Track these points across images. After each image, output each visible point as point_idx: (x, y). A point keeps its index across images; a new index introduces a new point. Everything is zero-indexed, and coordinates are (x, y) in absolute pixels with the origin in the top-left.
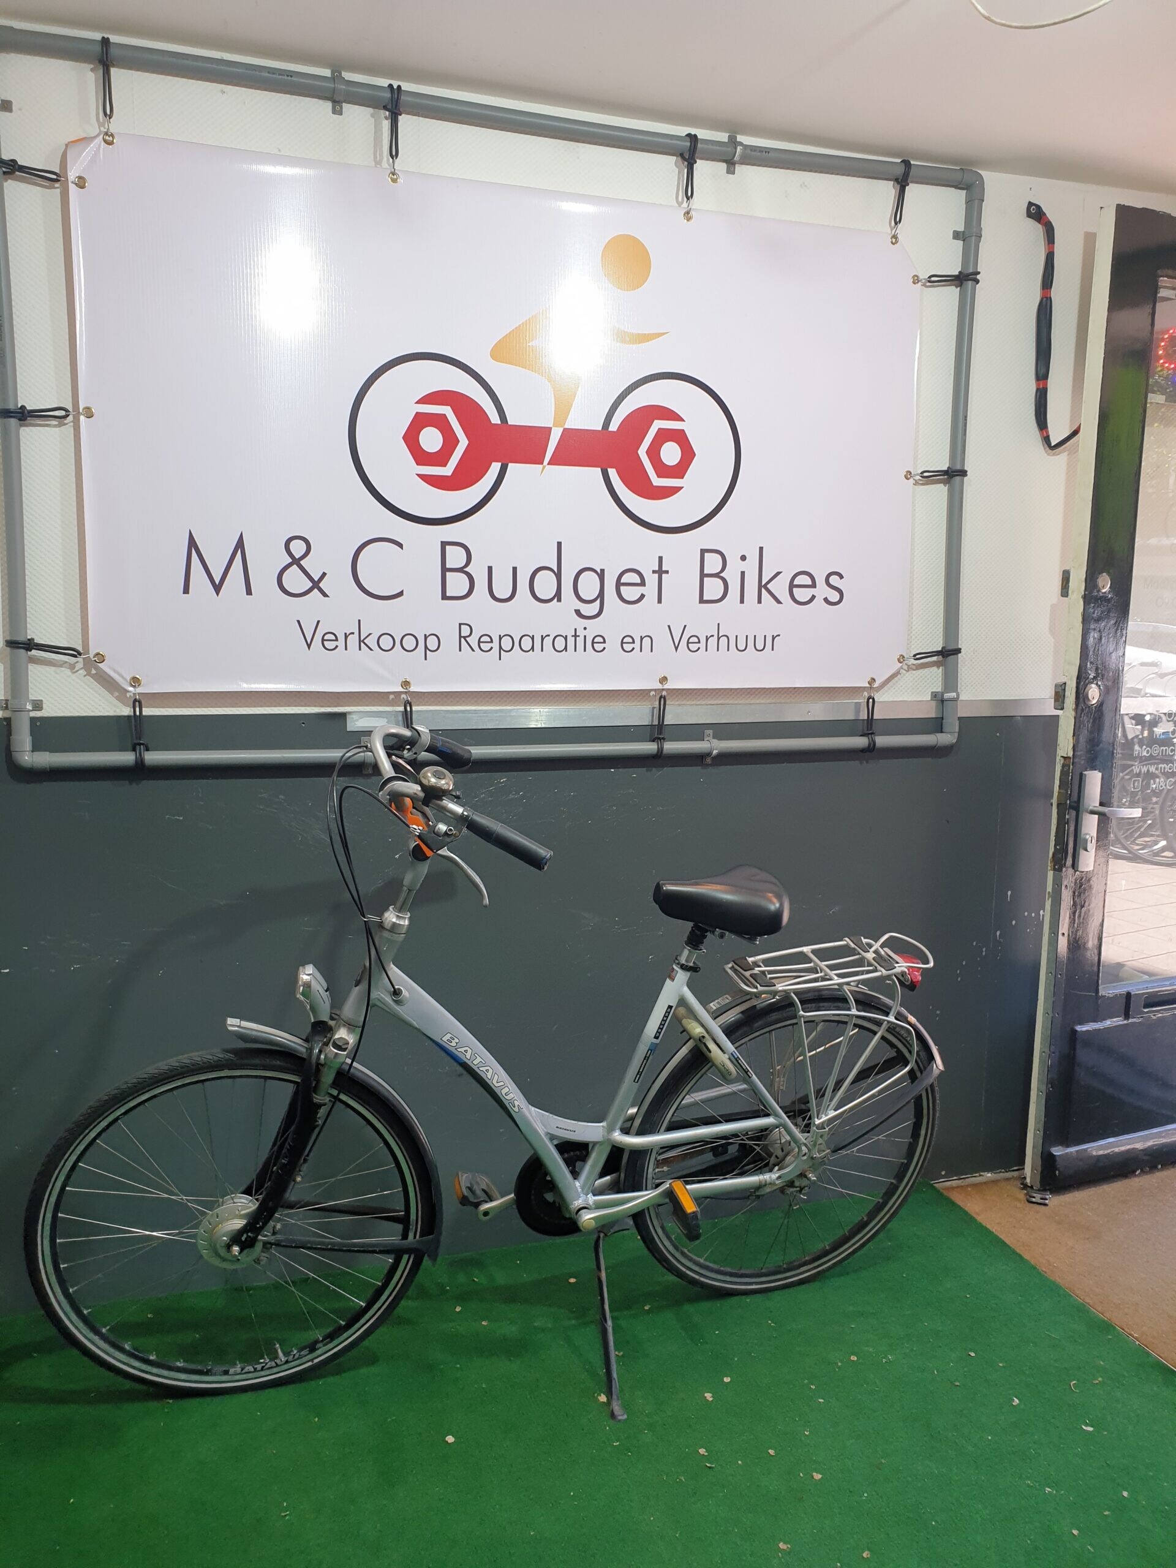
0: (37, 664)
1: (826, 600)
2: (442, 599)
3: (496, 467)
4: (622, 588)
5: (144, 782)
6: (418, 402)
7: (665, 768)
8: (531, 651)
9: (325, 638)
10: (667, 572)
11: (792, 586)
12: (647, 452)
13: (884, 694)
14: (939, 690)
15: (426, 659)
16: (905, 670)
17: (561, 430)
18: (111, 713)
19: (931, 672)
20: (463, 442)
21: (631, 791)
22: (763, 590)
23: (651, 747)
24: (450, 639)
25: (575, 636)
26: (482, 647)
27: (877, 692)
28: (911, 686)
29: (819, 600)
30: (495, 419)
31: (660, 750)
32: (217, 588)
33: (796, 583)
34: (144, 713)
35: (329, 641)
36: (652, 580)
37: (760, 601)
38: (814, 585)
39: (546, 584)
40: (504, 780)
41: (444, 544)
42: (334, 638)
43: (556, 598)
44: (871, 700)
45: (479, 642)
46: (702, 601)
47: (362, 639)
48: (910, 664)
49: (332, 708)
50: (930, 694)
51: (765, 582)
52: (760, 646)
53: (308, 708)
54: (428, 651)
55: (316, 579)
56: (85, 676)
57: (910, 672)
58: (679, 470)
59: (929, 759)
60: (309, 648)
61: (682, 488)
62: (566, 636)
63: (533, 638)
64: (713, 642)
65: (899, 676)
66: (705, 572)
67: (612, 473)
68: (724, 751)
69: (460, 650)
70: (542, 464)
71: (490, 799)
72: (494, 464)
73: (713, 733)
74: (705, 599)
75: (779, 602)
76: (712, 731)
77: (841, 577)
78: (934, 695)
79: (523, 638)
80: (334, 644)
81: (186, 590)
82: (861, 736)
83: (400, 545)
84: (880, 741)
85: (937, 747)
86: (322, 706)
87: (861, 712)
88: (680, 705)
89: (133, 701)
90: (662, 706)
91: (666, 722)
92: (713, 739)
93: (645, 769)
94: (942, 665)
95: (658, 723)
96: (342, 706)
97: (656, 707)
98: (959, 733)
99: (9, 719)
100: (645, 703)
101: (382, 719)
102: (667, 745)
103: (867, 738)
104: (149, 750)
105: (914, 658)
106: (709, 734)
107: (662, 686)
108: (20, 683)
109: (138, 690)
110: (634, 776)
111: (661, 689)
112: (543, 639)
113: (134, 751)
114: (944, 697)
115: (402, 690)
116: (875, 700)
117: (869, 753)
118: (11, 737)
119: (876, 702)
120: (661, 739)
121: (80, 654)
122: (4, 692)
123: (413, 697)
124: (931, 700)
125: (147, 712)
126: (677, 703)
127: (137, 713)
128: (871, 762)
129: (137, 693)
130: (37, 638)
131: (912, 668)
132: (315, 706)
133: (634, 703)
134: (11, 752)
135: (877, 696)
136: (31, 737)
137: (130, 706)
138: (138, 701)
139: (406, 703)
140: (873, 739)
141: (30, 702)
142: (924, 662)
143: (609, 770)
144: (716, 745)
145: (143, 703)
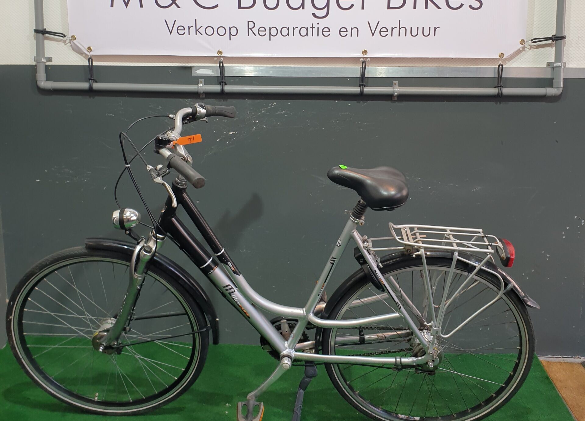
0: (50, 40)
1: (471, 7)
2: (239, 8)
5: (96, 97)
7: (368, 101)
8: (287, 35)
9: (179, 29)
13: (513, 63)
14: (553, 61)
15: (230, 40)
16: (528, 48)
18: (82, 64)
19: (547, 50)
21: (347, 113)
23: (356, 90)
24: (243, 29)
25: (313, 28)
26: (260, 33)
27: (509, 62)
28: (532, 58)
29: (466, 7)
32: (126, 4)
35: (181, 30)
37: (426, 7)
40: (275, 104)
42: (183, 29)
43: (301, 8)
44: (501, 66)
45: (259, 31)
46: (389, 7)
47: (197, 29)
48: (532, 45)
50: (546, 63)
52: (426, 33)
53: (174, 64)
54: (231, 36)
57: (532, 50)
59: (544, 103)
60: (171, 34)
62: (307, 28)
63: (288, 29)
64: (396, 31)
68: (401, 93)
69: (248, 35)
71: (267, 113)
73: (398, 83)
74: (391, 6)
75: (439, 8)
76: (397, 81)
78: (549, 64)
79: (283, 29)
80: (184, 31)
81: (112, 5)
82: (495, 87)
84: (506, 91)
85: (547, 96)
86: (180, 63)
87: (495, 73)
88: (378, 66)
89: (89, 59)
90: (364, 67)
91: (366, 76)
92: (397, 86)
93: (355, 101)
94: (553, 46)
95: (361, 77)
96: (190, 63)
97: (361, 67)
98: (563, 88)
99: (36, 66)
100: (357, 65)
101: (209, 70)
102: (368, 88)
103: (497, 89)
104: (96, 82)
105: (532, 41)
106: (395, 83)
107: (364, 56)
108: (40, 49)
109: (91, 53)
110: (350, 105)
111: (364, 58)
112: (294, 29)
113: (89, 82)
114: (554, 66)
115: (218, 55)
116: (504, 66)
117: (499, 98)
118: (37, 74)
119: (505, 67)
120: (363, 85)
121: (65, 36)
122: (36, 53)
123: (224, 59)
124: (547, 67)
125: (95, 64)
126: (377, 65)
127: (91, 64)
128: (502, 103)
129: (90, 55)
130: (48, 28)
131: (531, 47)
132: (177, 63)
133: (350, 65)
134: (36, 81)
135: (506, 64)
136: (45, 74)
137: (88, 61)
138: (91, 59)
139: (221, 62)
140: (501, 90)
141: (45, 58)
142: (540, 44)
143: (334, 101)
144: (397, 90)
145: (93, 60)
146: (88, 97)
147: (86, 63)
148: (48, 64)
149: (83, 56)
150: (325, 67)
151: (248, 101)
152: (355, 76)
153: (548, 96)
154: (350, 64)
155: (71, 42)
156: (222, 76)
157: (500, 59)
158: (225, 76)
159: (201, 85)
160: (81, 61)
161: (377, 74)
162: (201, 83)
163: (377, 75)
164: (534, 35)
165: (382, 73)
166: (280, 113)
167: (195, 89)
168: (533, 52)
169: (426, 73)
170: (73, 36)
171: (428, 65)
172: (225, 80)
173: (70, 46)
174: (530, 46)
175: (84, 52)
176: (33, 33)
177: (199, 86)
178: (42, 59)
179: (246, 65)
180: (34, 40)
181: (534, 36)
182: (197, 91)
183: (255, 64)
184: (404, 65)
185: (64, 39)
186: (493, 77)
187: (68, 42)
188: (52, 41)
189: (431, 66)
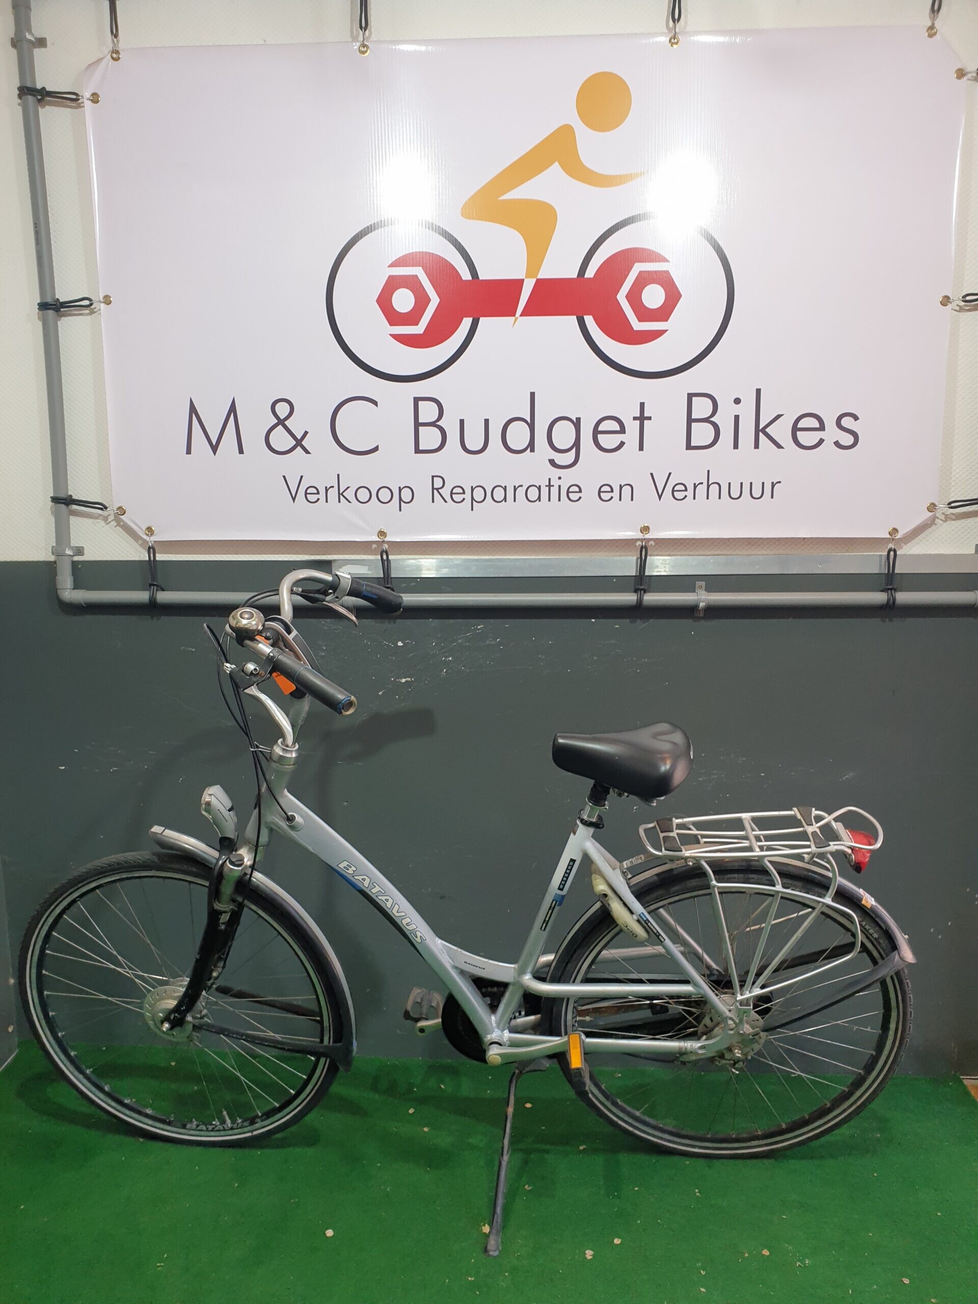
0: (79, 517)
1: (837, 444)
2: (415, 453)
3: (467, 322)
4: (599, 436)
5: (163, 617)
6: (391, 266)
7: (651, 620)
8: (504, 501)
9: (308, 492)
10: (649, 418)
11: (795, 429)
12: (627, 297)
13: (915, 546)
15: (400, 510)
16: (941, 520)
17: (534, 281)
18: (137, 559)
19: (976, 522)
20: (435, 301)
21: (613, 642)
22: (760, 433)
23: (630, 598)
24: (423, 491)
25: (550, 486)
26: (455, 499)
27: (906, 544)
28: (949, 538)
29: (828, 445)
30: (466, 275)
31: (640, 601)
32: (215, 448)
33: (800, 425)
34: (157, 559)
35: (312, 494)
36: (632, 427)
37: (757, 446)
38: (822, 428)
39: (518, 435)
40: (481, 626)
41: (417, 400)
42: (316, 492)
43: (529, 449)
44: (892, 553)
45: (452, 493)
46: (689, 447)
47: (341, 492)
48: (948, 513)
49: (322, 556)
50: (974, 546)
51: (763, 427)
52: (757, 494)
53: (299, 556)
54: (402, 503)
55: (299, 438)
56: (115, 527)
57: (948, 522)
58: (664, 313)
59: (970, 619)
60: (294, 501)
61: (666, 331)
62: (540, 486)
63: (505, 489)
64: (701, 490)
65: (934, 526)
66: (693, 417)
67: (589, 320)
68: (712, 603)
69: (433, 501)
70: (514, 316)
71: (467, 644)
72: (465, 319)
73: (705, 585)
74: (693, 444)
75: (779, 446)
76: (704, 583)
77: (856, 418)
78: (977, 548)
79: (495, 490)
80: (316, 497)
81: (189, 451)
82: (882, 591)
83: (375, 403)
84: (903, 597)
85: (975, 607)
86: (312, 554)
87: (880, 565)
88: (668, 556)
89: (149, 548)
90: (643, 557)
91: (647, 573)
92: (704, 591)
93: (628, 620)
95: (637, 574)
96: (328, 554)
97: (637, 558)
99: (55, 562)
100: (629, 554)
101: (363, 567)
102: (651, 596)
103: (886, 594)
104: (163, 590)
105: (950, 506)
106: (701, 586)
107: (644, 536)
108: (62, 532)
109: (153, 538)
110: (617, 626)
111: (644, 539)
112: (515, 489)
113: (149, 590)
115: (380, 540)
116: (898, 553)
117: (889, 610)
118: (57, 577)
119: (901, 555)
120: (642, 589)
121: (106, 508)
122: (55, 540)
123: (389, 547)
124: (976, 553)
125: (159, 557)
126: (667, 553)
127: (152, 559)
128: (893, 619)
129: (151, 541)
130: (75, 495)
131: (947, 518)
132: (306, 554)
133: (618, 554)
134: (57, 589)
135: (902, 548)
136: (72, 578)
137: (147, 552)
138: (152, 548)
139: (384, 551)
140: (894, 595)
141: (72, 548)
142: (963, 511)
143: (589, 620)
144: (704, 597)
145: (157, 550)
146: (149, 617)
147: (145, 556)
148: (76, 558)
149: (139, 543)
150: (573, 558)
151: (433, 623)
152: (627, 574)
154: (617, 551)
155: (119, 519)
156: (386, 576)
157: (890, 539)
158: (391, 578)
160: (134, 553)
161: (667, 570)
164: (951, 495)
166: (490, 643)
168: (950, 526)
169: (757, 567)
170: (120, 508)
171: (760, 552)
172: (391, 584)
174: (944, 516)
175: (140, 537)
176: (51, 504)
178: (65, 550)
179: (428, 557)
180: (51, 516)
181: (953, 497)
183: (445, 554)
184: (716, 553)
185: (104, 513)
186: (878, 572)
187: (112, 518)
188: (84, 518)
189: (765, 552)
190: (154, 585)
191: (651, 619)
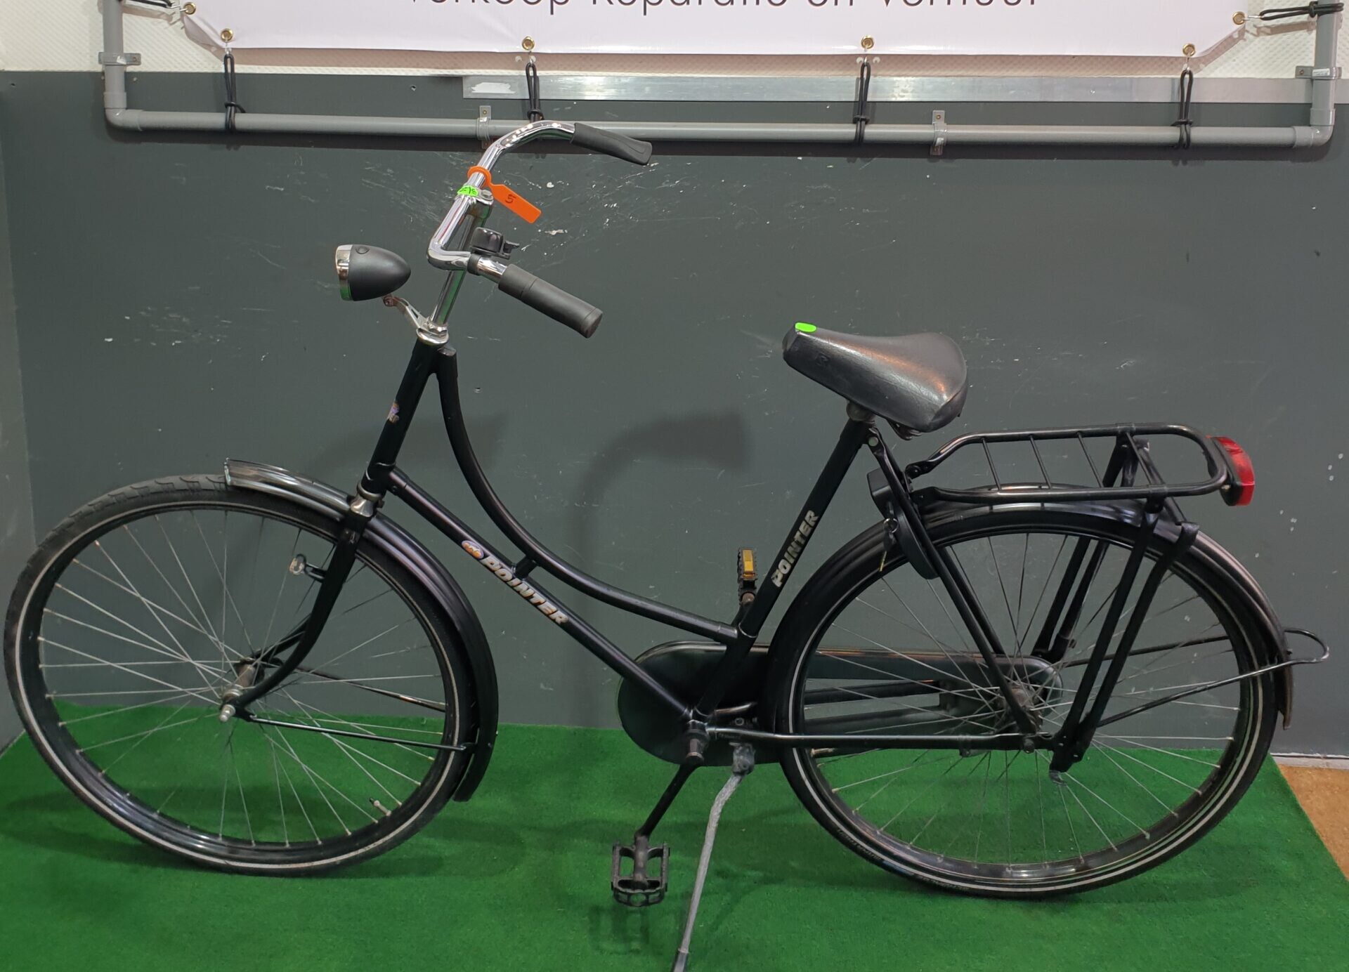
0: (137, 15)
5: (242, 147)
7: (875, 159)
13: (1217, 68)
14: (1312, 63)
15: (552, 13)
16: (1252, 34)
19: (1294, 38)
21: (825, 187)
23: (847, 131)
27: (1206, 66)
28: (1262, 58)
31: (860, 134)
34: (236, 71)
40: (656, 164)
44: (1187, 76)
48: (1262, 25)
49: (449, 70)
50: (1294, 69)
53: (421, 70)
57: (1261, 37)
59: (1289, 162)
65: (1241, 42)
68: (952, 139)
69: (595, 2)
71: (637, 187)
73: (945, 115)
76: (943, 111)
78: (1302, 72)
82: (1173, 125)
84: (1200, 134)
85: (1295, 146)
86: (437, 68)
87: (1173, 92)
88: (899, 76)
89: (226, 57)
90: (865, 76)
91: (869, 99)
92: (943, 122)
93: (846, 159)
94: (1312, 27)
95: (858, 100)
96: (459, 68)
97: (858, 79)
98: (1334, 126)
99: (103, 73)
100: (848, 73)
101: (503, 84)
102: (875, 128)
103: (1179, 129)
104: (243, 111)
105: (1263, 17)
106: (939, 116)
107: (865, 51)
108: (112, 35)
109: (231, 45)
110: (831, 166)
111: (866, 55)
113: (227, 112)
114: (1314, 75)
115: (524, 50)
116: (1195, 76)
117: (1183, 150)
118: (105, 93)
119: (1199, 79)
120: (862, 120)
121: (170, 5)
122: (102, 45)
123: (537, 60)
124: (1296, 78)
125: (239, 69)
126: (896, 73)
127: (229, 71)
128: (1188, 162)
129: (228, 49)
131: (1260, 32)
132: (430, 67)
133: (833, 73)
134: (105, 109)
135: (1199, 70)
136: (125, 94)
137: (223, 63)
138: (230, 57)
139: (530, 66)
140: (1188, 131)
141: (125, 56)
142: (1280, 23)
143: (795, 158)
144: (943, 131)
145: (235, 61)
146: (225, 146)
147: (220, 67)
148: (130, 69)
149: (212, 50)
150: (776, 78)
152: (844, 100)
153: (1297, 146)
154: (833, 70)
155: (185, 19)
156: (533, 98)
157: (1185, 57)
158: (540, 100)
159: (485, 119)
160: (206, 63)
161: (896, 95)
162: (485, 114)
163: (894, 97)
165: (907, 92)
166: (666, 185)
167: (471, 128)
168: (1263, 42)
169: (1012, 92)
170: (188, 5)
171: (1016, 74)
172: (539, 107)
173: (182, 28)
174: (1256, 29)
175: (215, 43)
177: (481, 121)
178: (116, 59)
179: (588, 73)
180: (98, 14)
181: (1267, 4)
182: (474, 133)
183: (610, 70)
184: (960, 73)
185: (168, 11)
186: (1168, 100)
187: (177, 16)
188: (141, 17)
189: (1024, 74)
190: (232, 105)
191: (874, 157)
